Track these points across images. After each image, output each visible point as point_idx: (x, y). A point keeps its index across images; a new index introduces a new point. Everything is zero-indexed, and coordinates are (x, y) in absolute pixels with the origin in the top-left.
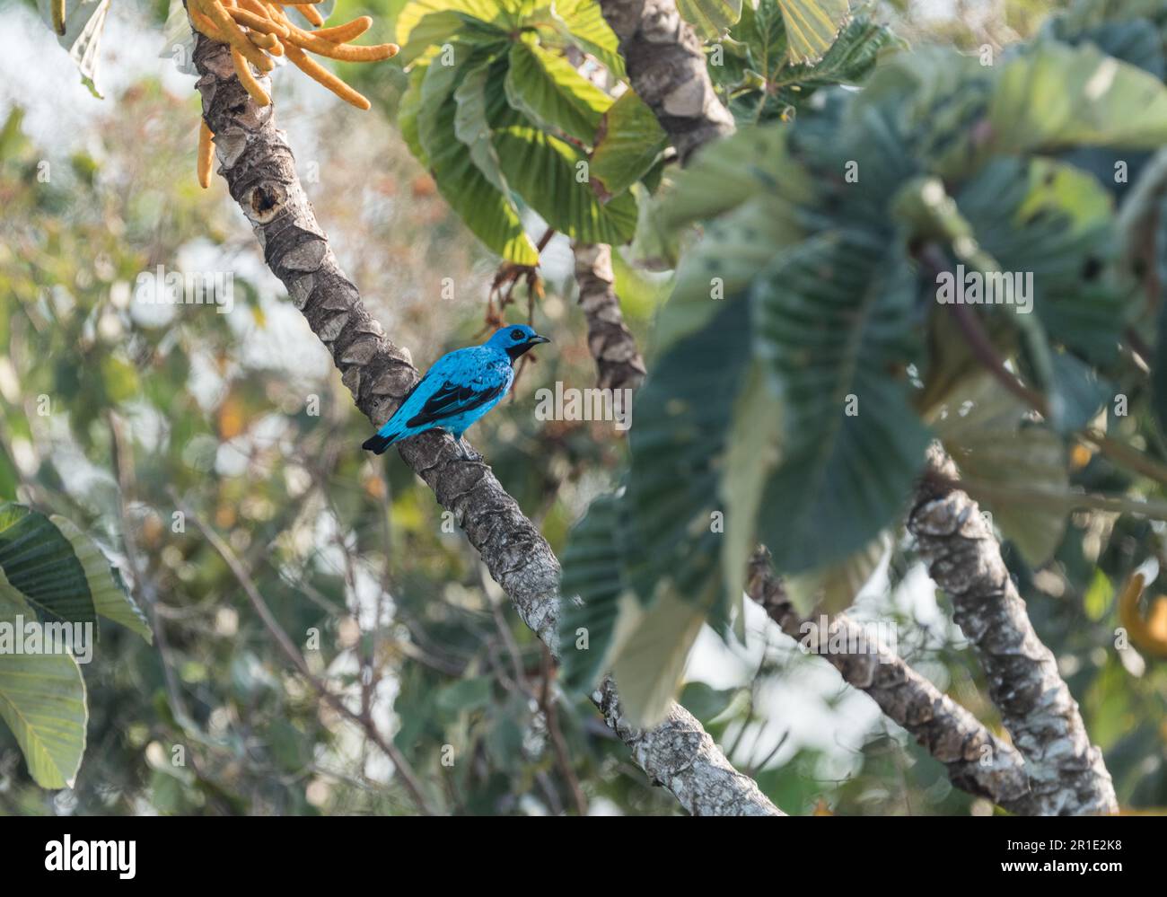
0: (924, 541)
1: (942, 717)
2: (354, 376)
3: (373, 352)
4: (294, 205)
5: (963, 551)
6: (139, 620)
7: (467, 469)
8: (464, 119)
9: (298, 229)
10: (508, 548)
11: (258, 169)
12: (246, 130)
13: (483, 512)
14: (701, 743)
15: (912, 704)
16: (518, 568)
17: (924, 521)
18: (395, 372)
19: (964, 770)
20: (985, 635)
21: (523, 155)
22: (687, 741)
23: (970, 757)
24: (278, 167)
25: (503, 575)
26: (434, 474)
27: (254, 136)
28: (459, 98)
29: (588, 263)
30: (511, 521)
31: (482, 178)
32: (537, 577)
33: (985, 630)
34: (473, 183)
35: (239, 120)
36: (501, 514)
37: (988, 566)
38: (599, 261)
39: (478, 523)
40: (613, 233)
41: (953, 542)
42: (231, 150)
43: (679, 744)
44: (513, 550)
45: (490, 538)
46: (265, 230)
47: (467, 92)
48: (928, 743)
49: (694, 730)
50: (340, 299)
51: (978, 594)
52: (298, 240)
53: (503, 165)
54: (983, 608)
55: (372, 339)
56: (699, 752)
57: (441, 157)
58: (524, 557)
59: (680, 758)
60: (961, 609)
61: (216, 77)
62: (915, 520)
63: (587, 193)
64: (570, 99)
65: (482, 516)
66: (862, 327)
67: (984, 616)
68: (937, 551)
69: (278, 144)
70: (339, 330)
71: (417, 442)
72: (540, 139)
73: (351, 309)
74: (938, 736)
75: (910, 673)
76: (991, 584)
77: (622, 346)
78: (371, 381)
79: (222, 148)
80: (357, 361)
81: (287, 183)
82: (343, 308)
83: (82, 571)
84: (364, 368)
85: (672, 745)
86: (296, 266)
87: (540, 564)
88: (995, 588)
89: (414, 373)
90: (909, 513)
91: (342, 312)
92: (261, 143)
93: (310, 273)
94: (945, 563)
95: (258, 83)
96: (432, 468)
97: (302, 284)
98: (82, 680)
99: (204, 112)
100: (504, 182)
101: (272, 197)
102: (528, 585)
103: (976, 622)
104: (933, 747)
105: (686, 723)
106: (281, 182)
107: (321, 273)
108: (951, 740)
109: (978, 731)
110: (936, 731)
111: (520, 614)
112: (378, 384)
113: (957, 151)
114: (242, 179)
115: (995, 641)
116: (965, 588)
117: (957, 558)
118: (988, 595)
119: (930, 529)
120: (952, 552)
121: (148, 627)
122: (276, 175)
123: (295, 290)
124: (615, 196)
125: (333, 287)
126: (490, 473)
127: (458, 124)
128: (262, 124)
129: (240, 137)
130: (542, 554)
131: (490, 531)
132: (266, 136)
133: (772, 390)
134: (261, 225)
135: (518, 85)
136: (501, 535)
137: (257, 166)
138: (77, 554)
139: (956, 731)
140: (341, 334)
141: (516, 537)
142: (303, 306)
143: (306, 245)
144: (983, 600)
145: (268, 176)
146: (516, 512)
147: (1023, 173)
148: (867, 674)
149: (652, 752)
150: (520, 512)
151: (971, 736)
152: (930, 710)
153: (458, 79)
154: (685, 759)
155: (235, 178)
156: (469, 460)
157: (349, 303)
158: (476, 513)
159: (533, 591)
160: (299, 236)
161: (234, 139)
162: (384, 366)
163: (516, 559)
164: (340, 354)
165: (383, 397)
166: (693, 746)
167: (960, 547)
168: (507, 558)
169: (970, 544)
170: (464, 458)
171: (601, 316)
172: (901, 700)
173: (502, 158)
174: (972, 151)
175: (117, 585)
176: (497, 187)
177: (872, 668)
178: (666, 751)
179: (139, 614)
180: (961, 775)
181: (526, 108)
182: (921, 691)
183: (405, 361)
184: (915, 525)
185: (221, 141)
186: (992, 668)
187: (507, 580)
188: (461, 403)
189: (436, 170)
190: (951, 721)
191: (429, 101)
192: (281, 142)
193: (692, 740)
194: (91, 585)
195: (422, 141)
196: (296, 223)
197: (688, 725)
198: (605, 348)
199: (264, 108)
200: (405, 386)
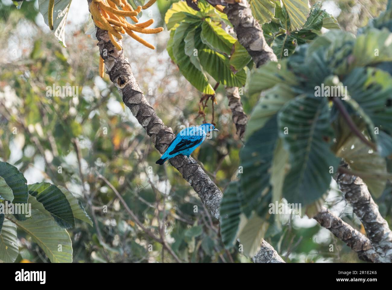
0: (343, 186)
1: (355, 237)
2: (154, 138)
3: (159, 129)
4: (132, 82)
5: (355, 189)
6: (88, 219)
7: (193, 167)
8: (188, 48)
9: (133, 90)
10: (207, 192)
11: (119, 71)
12: (114, 58)
13: (198, 181)
14: (273, 254)
15: (345, 233)
16: (211, 198)
17: (342, 180)
18: (167, 136)
19: (363, 254)
20: (364, 216)
21: (207, 59)
22: (269, 253)
23: (365, 249)
24: (126, 70)
25: (206, 201)
26: (182, 169)
27: (117, 60)
28: (186, 41)
29: (231, 93)
30: (208, 183)
31: (194, 67)
32: (217, 201)
33: (364, 215)
34: (192, 68)
35: (112, 55)
36: (204, 181)
37: (364, 194)
38: (235, 92)
39: (197, 184)
40: (238, 83)
41: (352, 187)
42: (110, 65)
43: (266, 255)
44: (209, 193)
45: (201, 189)
46: (122, 91)
47: (188, 38)
48: (350, 245)
49: (271, 250)
50: (148, 112)
51: (361, 203)
52: (133, 94)
53: (201, 62)
54: (363, 208)
55: (159, 125)
56: (273, 257)
57: (181, 60)
58: (212, 195)
59: (267, 259)
60: (356, 208)
61: (104, 41)
62: (339, 180)
63: (229, 70)
64: (222, 40)
65: (198, 182)
66: (314, 125)
67: (363, 210)
68: (347, 189)
69: (125, 62)
70: (148, 123)
71: (176, 159)
72: (213, 52)
73: (152, 116)
74: (354, 243)
75: (343, 223)
76: (365, 199)
77: (244, 119)
78: (159, 139)
79: (107, 65)
80: (154, 133)
81: (129, 75)
82: (149, 116)
83: (69, 204)
84: (157, 135)
85: (264, 255)
86: (133, 103)
87: (218, 197)
88: (367, 201)
89: (174, 136)
90: (337, 177)
91: (149, 117)
92: (120, 62)
93: (138, 104)
94: (350, 193)
95: (118, 43)
96: (181, 167)
97: (135, 108)
98: (70, 239)
99: (100, 53)
100: (201, 67)
101: (124, 80)
102: (214, 204)
103: (361, 212)
104: (352, 247)
105: (268, 247)
106: (127, 75)
107: (141, 104)
108: (358, 244)
109: (367, 241)
110: (353, 241)
111: (212, 214)
112: (162, 140)
113: (343, 66)
114: (114, 75)
115: (367, 218)
116: (357, 201)
117: (354, 192)
118: (364, 203)
119: (344, 182)
120: (352, 190)
121: (91, 221)
122: (125, 73)
123: (133, 110)
124: (238, 71)
125: (146, 109)
126: (200, 168)
127: (186, 49)
128: (119, 56)
129: (113, 61)
130: (218, 194)
131: (201, 187)
132: (121, 60)
133: (286, 147)
134: (121, 89)
135: (205, 36)
136: (205, 188)
137: (119, 70)
138: (67, 198)
139: (360, 241)
140: (149, 124)
141: (209, 188)
142: (136, 115)
143: (136, 95)
144: (363, 205)
145: (122, 73)
146: (209, 180)
147: (365, 72)
148: (329, 223)
149: (258, 258)
150: (210, 180)
151: (365, 242)
152: (351, 234)
153: (185, 34)
154: (268, 259)
155: (112, 74)
156: (193, 164)
157: (151, 114)
158: (196, 181)
159: (216, 206)
160: (133, 92)
161: (111, 62)
162: (164, 134)
163: (210, 196)
164: (149, 130)
165: (164, 144)
166: (271, 255)
167: (354, 187)
168: (207, 195)
169: (358, 186)
170: (191, 163)
171: (236, 110)
172: (341, 232)
173: (201, 60)
174: (348, 66)
175: (80, 208)
176: (199, 70)
177: (331, 222)
178: (262, 257)
179: (88, 217)
180: (362, 255)
181: (207, 43)
182: (347, 228)
183: (170, 132)
184: (339, 181)
185: (106, 62)
186: (367, 227)
187: (207, 203)
188: (187, 146)
189: (179, 65)
190: (358, 238)
191: (176, 42)
192: (126, 62)
193: (270, 253)
194: (72, 208)
195: (174, 55)
196: (132, 88)
197: (269, 248)
198: (238, 120)
199: (120, 51)
200: (171, 140)
